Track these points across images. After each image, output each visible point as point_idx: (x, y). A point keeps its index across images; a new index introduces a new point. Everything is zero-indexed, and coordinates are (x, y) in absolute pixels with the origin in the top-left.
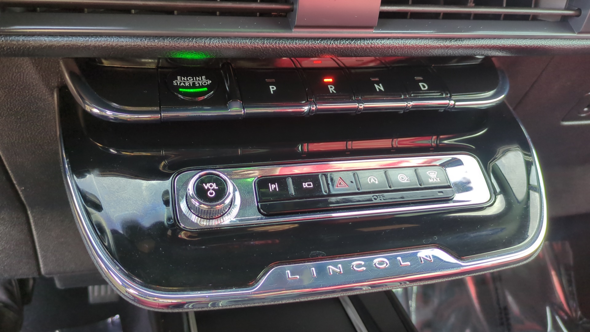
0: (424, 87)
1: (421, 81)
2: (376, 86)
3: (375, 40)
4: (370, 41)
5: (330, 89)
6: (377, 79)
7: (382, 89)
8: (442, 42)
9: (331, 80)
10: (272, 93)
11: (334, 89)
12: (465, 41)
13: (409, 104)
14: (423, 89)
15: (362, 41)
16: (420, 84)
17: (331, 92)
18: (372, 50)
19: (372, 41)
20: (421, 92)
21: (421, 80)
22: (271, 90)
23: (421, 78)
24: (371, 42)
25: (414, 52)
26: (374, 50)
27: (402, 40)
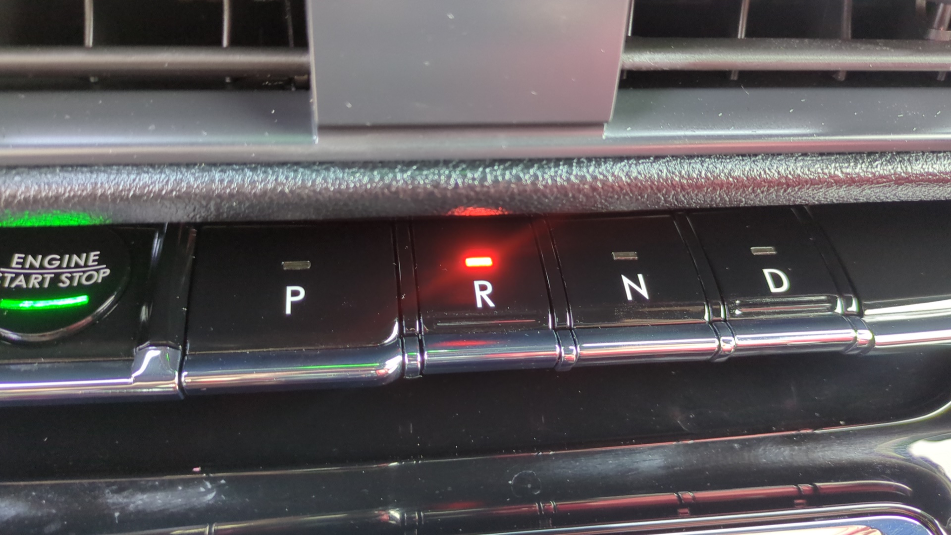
0: (778, 282)
1: (769, 262)
2: (626, 282)
3: (609, 165)
4: (591, 169)
5: (479, 294)
6: (632, 256)
7: (644, 292)
8: (841, 168)
9: (486, 262)
10: (288, 311)
11: (490, 296)
12: (921, 162)
13: (727, 342)
14: (773, 289)
15: (563, 169)
16: (767, 272)
17: (479, 305)
18: (598, 197)
19: (597, 171)
20: (768, 300)
21: (772, 255)
22: (289, 299)
23: (769, 250)
24: (594, 171)
25: (744, 200)
26: (603, 197)
27: (702, 162)
